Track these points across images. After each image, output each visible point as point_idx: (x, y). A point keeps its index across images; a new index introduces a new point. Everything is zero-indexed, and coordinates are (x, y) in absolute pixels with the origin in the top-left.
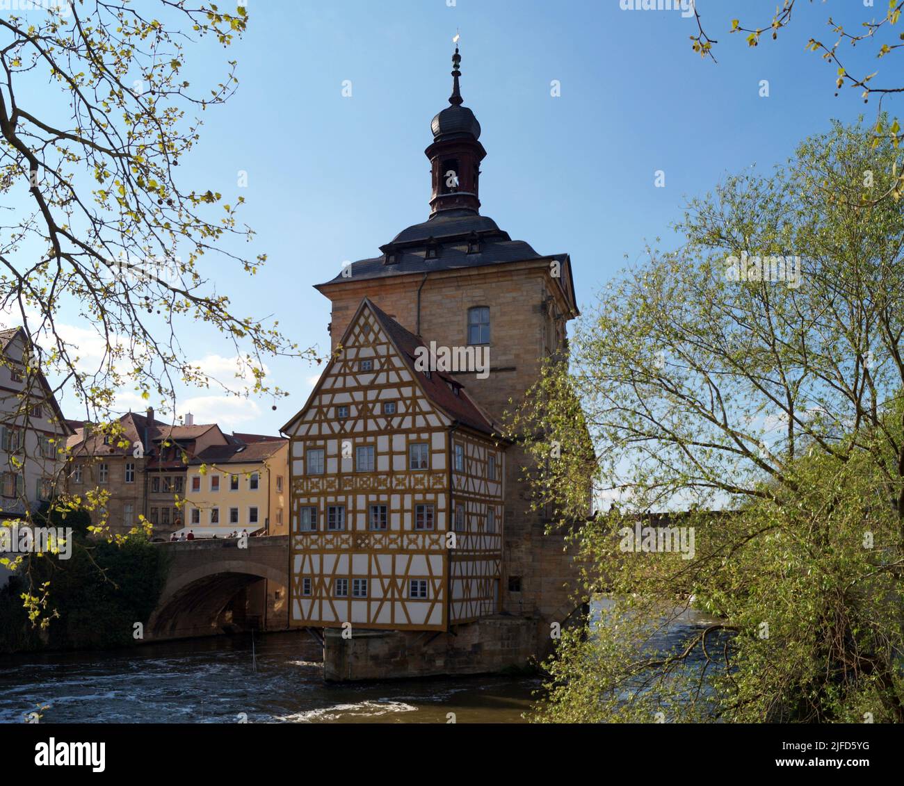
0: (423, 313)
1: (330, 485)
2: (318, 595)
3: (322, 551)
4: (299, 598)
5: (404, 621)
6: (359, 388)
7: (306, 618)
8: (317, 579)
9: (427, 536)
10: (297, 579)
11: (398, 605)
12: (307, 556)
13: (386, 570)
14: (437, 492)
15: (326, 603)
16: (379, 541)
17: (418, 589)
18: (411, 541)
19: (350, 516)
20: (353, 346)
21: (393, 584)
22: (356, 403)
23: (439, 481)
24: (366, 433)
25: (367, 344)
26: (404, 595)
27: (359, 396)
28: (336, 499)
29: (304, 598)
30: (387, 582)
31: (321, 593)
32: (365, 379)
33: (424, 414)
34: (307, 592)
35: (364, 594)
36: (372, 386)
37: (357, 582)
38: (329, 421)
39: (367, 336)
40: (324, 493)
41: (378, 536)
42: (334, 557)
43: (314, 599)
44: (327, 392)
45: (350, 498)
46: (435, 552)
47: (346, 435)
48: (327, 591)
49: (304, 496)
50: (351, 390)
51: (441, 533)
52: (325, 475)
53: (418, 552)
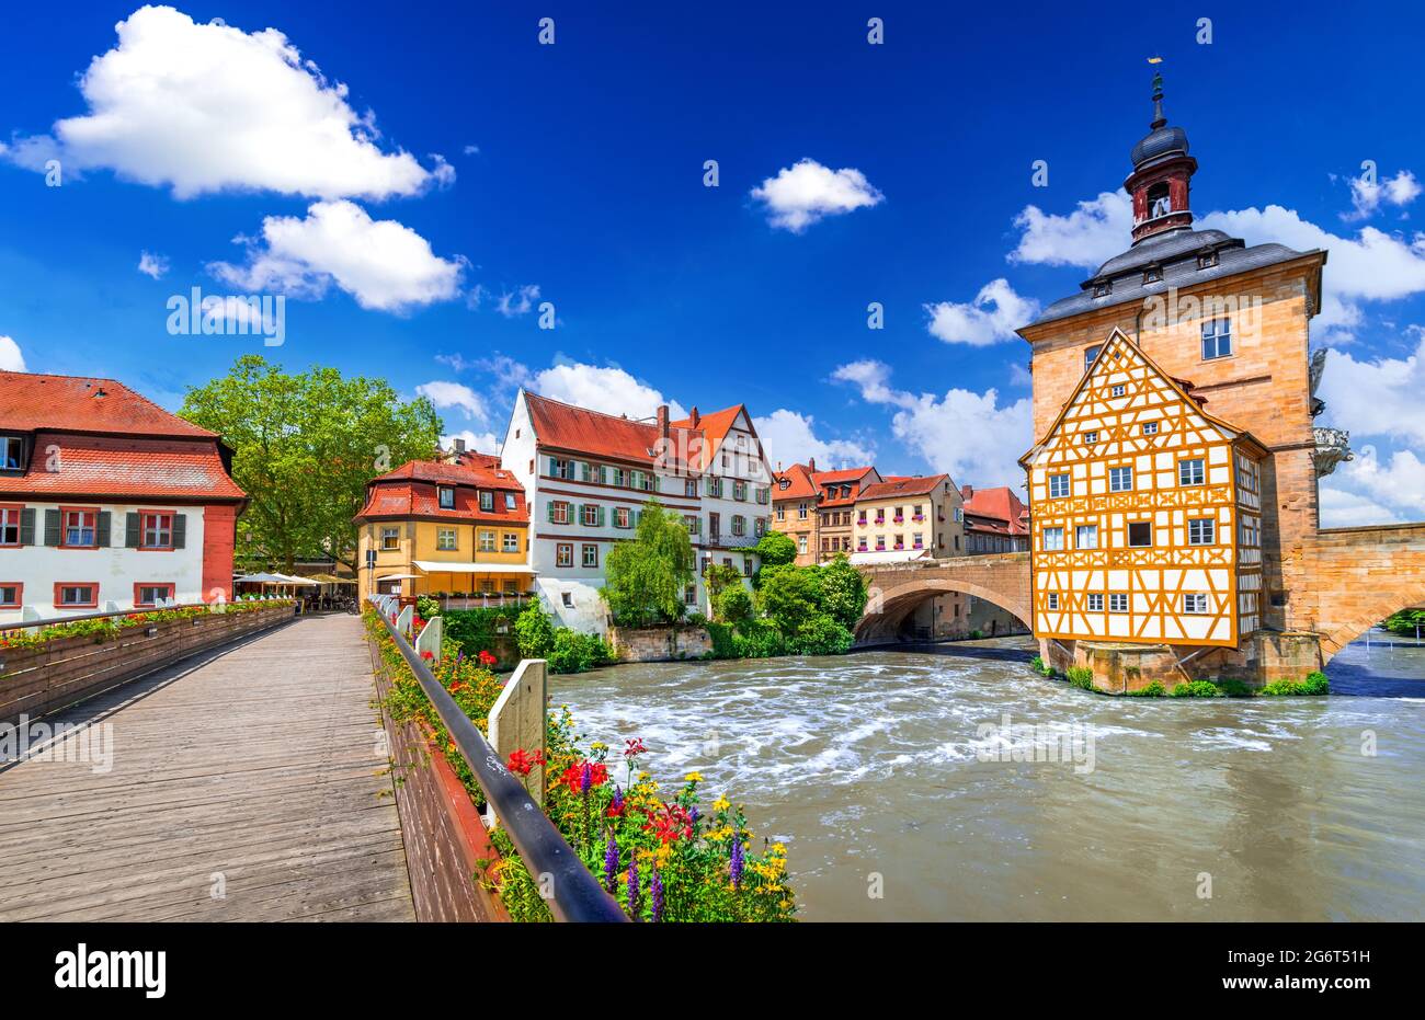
1: (1079, 506)
2: (1068, 609)
3: (1070, 568)
4: (1045, 612)
5: (1178, 635)
7: (1054, 630)
8: (1065, 595)
9: (1206, 551)
10: (1041, 595)
11: (1170, 619)
12: (1053, 574)
13: (1153, 585)
14: (1218, 506)
15: (1077, 618)
16: (1143, 558)
17: (1195, 603)
18: (1183, 557)
19: (1104, 535)
20: (1101, 374)
21: (1163, 598)
22: (1108, 429)
23: (1221, 495)
25: (1119, 369)
26: (1177, 609)
27: (1111, 421)
28: (1086, 519)
29: (1050, 611)
30: (1153, 597)
31: (1071, 607)
32: (1118, 405)
33: (1198, 430)
34: (1054, 606)
35: (1124, 607)
36: (1127, 410)
37: (1114, 597)
38: (1075, 448)
39: (1118, 363)
40: (1072, 515)
41: (1140, 553)
42: (1085, 574)
43: (1063, 614)
44: (1072, 420)
45: (1104, 518)
46: (1218, 567)
47: (1096, 459)
48: (1079, 606)
49: (1047, 518)
50: (1100, 416)
51: (1224, 547)
52: (1073, 498)
53: (1193, 566)
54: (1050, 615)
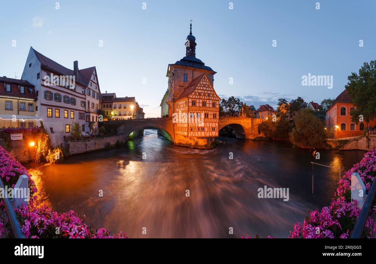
0: (193, 75)
1: (197, 109)
5: (211, 135)
6: (203, 90)
7: (192, 136)
8: (194, 128)
9: (215, 120)
10: (190, 128)
11: (210, 132)
13: (208, 126)
14: (217, 112)
15: (196, 133)
17: (213, 129)
18: (212, 120)
20: (202, 81)
21: (209, 128)
22: (203, 93)
23: (217, 110)
24: (204, 99)
26: (211, 130)
27: (203, 91)
28: (198, 112)
30: (208, 128)
31: (195, 130)
32: (205, 88)
33: (215, 97)
34: (192, 130)
35: (204, 130)
36: (206, 90)
37: (202, 128)
38: (197, 95)
39: (205, 80)
41: (207, 119)
43: (194, 132)
44: (197, 89)
45: (201, 111)
46: (217, 122)
47: (201, 99)
48: (197, 130)
49: (192, 110)
50: (202, 90)
51: (218, 119)
52: (196, 106)
53: (213, 122)
54: (191, 132)
